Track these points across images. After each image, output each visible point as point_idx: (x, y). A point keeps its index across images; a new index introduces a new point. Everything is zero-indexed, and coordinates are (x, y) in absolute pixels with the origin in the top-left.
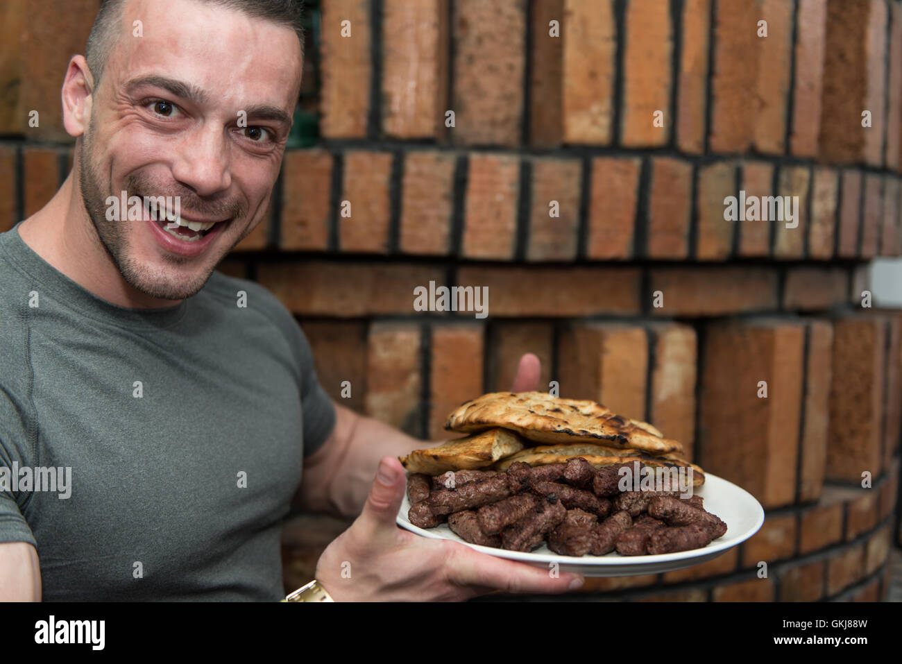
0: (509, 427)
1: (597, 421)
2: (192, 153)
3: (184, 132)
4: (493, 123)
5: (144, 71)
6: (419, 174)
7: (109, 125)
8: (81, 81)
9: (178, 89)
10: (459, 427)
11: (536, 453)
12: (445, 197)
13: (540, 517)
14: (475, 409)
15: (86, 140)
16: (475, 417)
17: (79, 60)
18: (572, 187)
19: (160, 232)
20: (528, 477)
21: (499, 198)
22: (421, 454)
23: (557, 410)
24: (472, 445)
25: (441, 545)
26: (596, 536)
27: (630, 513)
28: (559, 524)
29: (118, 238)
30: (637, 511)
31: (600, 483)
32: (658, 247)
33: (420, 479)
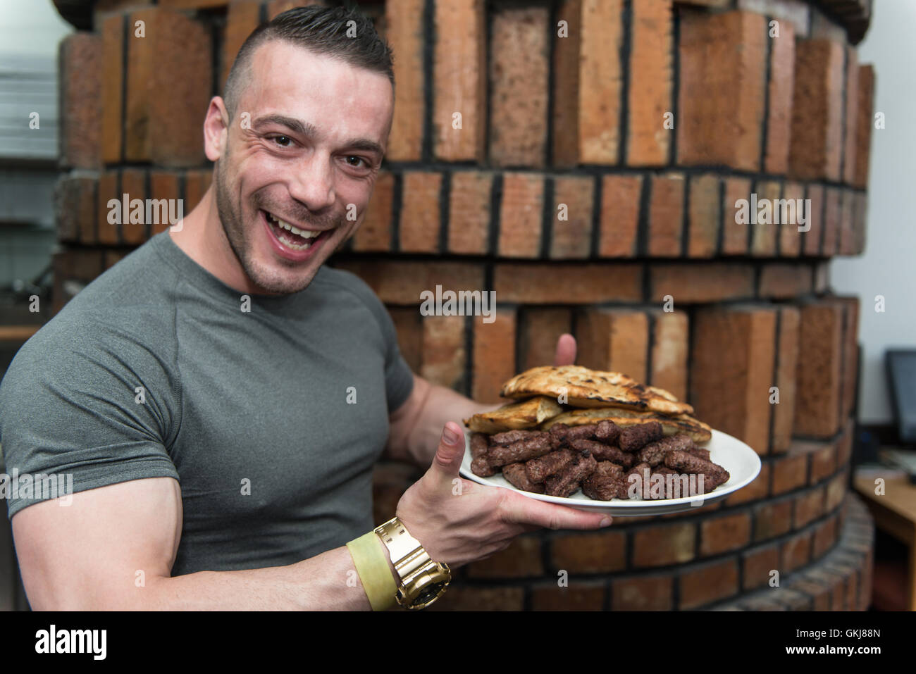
0: (551, 395)
1: (622, 389)
2: (304, 176)
3: (299, 159)
4: (523, 149)
5: (267, 111)
6: (463, 190)
7: (239, 153)
8: (218, 117)
9: (294, 125)
10: (511, 395)
11: (573, 416)
12: (484, 208)
13: (576, 469)
14: (523, 380)
15: (222, 164)
16: (523, 386)
17: (217, 100)
18: (587, 199)
19: (276, 242)
20: (566, 436)
21: (528, 208)
22: (480, 417)
23: (590, 381)
24: (521, 410)
25: (496, 492)
26: (622, 484)
27: (650, 464)
28: (591, 474)
29: (245, 243)
30: (655, 463)
31: (625, 440)
32: (657, 247)
33: (480, 437)
